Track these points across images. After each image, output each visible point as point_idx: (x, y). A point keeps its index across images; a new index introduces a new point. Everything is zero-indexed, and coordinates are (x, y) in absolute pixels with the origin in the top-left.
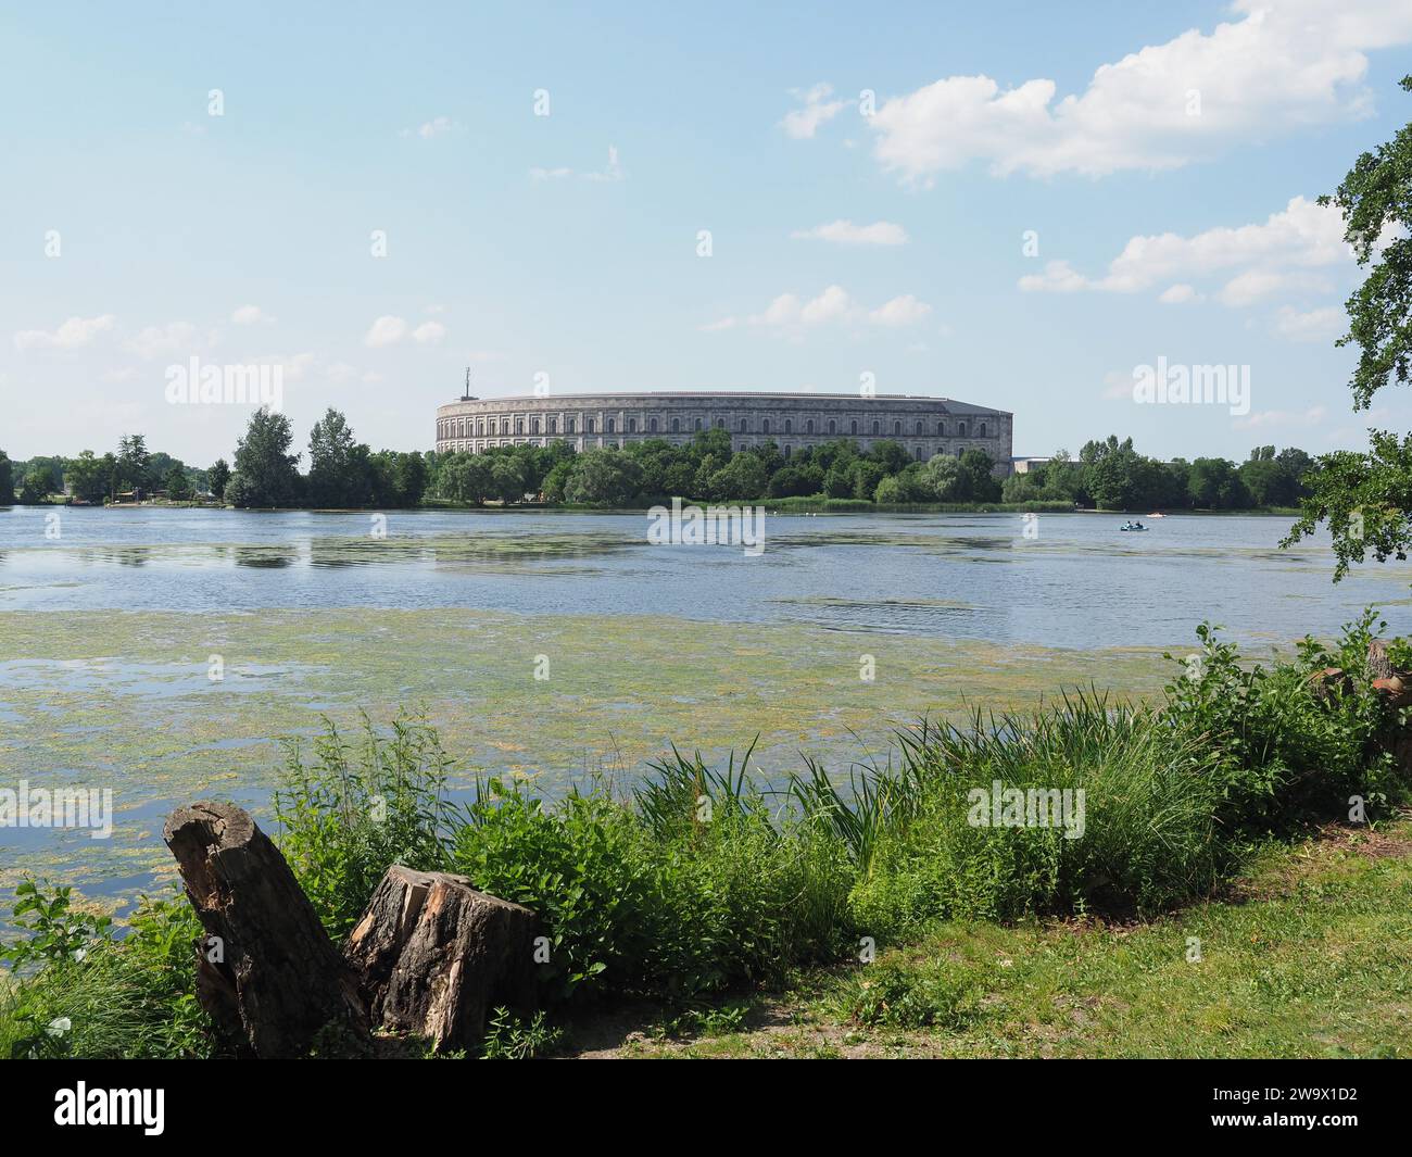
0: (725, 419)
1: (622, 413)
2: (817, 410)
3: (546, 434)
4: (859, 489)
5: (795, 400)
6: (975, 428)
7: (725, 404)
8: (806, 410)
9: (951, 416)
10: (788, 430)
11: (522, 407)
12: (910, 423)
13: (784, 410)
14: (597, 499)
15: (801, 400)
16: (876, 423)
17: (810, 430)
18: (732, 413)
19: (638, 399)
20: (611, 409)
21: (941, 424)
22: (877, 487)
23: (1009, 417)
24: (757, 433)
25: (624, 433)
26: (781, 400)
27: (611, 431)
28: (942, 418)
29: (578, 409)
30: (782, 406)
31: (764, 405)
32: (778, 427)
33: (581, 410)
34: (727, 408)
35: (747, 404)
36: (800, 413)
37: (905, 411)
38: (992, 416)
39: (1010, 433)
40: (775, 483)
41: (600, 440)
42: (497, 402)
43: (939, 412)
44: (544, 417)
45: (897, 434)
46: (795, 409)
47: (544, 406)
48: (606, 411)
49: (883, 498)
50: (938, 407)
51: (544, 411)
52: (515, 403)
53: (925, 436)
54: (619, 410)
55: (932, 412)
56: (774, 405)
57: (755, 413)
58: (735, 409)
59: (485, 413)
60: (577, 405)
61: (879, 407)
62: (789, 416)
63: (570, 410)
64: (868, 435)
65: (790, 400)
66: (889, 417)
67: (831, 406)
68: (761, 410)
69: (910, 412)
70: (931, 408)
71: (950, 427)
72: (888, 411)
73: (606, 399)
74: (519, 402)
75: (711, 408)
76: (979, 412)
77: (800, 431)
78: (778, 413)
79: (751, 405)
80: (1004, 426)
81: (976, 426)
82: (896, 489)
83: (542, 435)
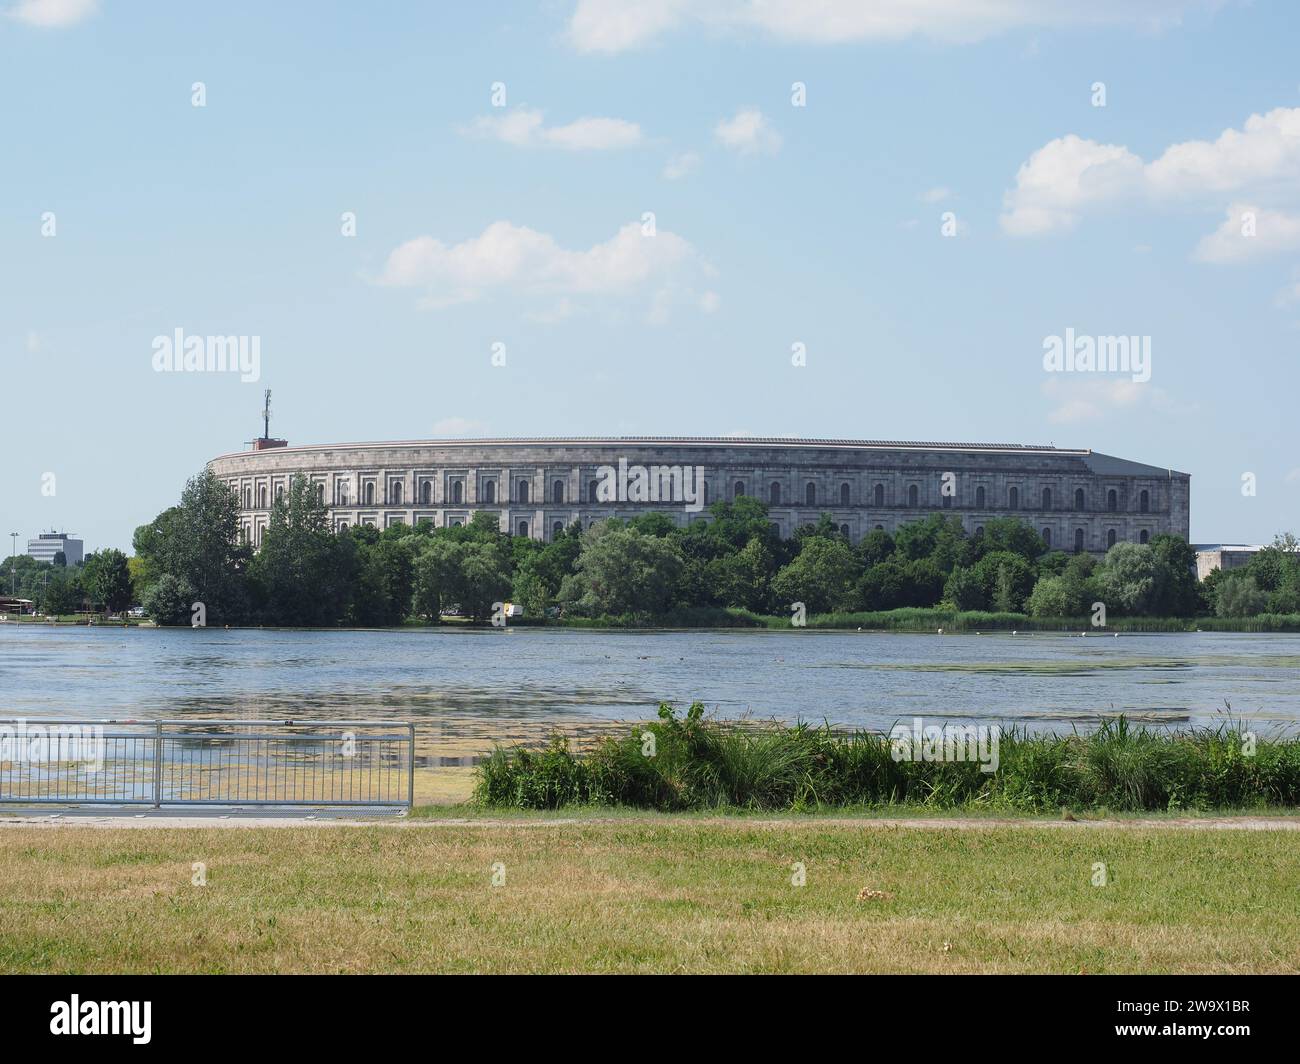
0: (745, 482)
1: (576, 472)
2: (890, 468)
3: (444, 504)
4: (1002, 596)
5: (857, 452)
6: (1132, 497)
7: (747, 457)
8: (872, 467)
9: (1098, 479)
10: (845, 500)
11: (400, 459)
12: (1032, 489)
13: (839, 468)
14: (615, 610)
15: (864, 451)
16: (981, 489)
17: (880, 500)
18: (758, 472)
19: (604, 449)
20: (558, 464)
21: (1080, 490)
22: (1030, 593)
23: (1184, 479)
24: (797, 505)
25: (581, 503)
26: (835, 452)
27: (558, 499)
28: (1079, 482)
29: (499, 464)
30: (838, 461)
31: (808, 460)
32: (829, 495)
33: (507, 466)
34: (750, 464)
35: (780, 458)
36: (865, 473)
37: (1025, 471)
38: (1158, 479)
39: (1185, 505)
40: (867, 587)
41: (540, 515)
42: (353, 450)
43: (1079, 472)
44: (440, 475)
45: (1014, 507)
46: (857, 467)
47: (440, 458)
48: (548, 467)
49: (1042, 610)
50: (1076, 465)
51: (441, 466)
52: (386, 454)
53: (1057, 510)
54: (571, 466)
55: (1066, 472)
56: (824, 460)
57: (794, 473)
58: (762, 466)
59: (330, 469)
60: (500, 457)
61: (986, 464)
62: (845, 477)
63: (487, 465)
64: (970, 509)
65: (847, 451)
66: (1002, 480)
67: (912, 463)
68: (803, 467)
69: (1034, 471)
70: (1065, 465)
71: (1096, 496)
72: (1000, 470)
73: (550, 449)
74: (394, 451)
75: (723, 465)
76: (1136, 473)
77: (863, 502)
78: (830, 472)
79: (788, 459)
80: (1176, 496)
81: (1135, 495)
82: (1064, 596)
83: (436, 505)
